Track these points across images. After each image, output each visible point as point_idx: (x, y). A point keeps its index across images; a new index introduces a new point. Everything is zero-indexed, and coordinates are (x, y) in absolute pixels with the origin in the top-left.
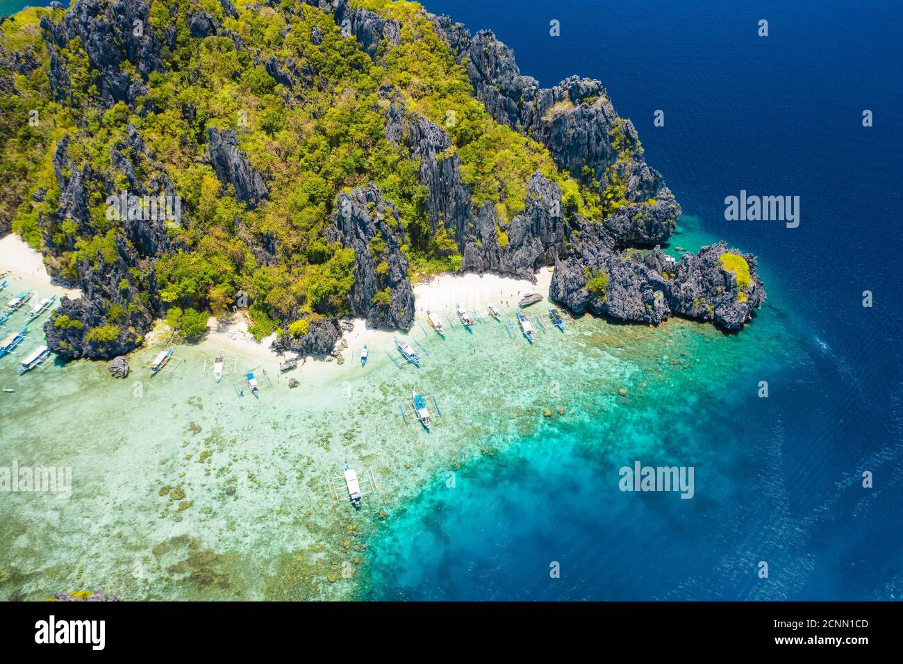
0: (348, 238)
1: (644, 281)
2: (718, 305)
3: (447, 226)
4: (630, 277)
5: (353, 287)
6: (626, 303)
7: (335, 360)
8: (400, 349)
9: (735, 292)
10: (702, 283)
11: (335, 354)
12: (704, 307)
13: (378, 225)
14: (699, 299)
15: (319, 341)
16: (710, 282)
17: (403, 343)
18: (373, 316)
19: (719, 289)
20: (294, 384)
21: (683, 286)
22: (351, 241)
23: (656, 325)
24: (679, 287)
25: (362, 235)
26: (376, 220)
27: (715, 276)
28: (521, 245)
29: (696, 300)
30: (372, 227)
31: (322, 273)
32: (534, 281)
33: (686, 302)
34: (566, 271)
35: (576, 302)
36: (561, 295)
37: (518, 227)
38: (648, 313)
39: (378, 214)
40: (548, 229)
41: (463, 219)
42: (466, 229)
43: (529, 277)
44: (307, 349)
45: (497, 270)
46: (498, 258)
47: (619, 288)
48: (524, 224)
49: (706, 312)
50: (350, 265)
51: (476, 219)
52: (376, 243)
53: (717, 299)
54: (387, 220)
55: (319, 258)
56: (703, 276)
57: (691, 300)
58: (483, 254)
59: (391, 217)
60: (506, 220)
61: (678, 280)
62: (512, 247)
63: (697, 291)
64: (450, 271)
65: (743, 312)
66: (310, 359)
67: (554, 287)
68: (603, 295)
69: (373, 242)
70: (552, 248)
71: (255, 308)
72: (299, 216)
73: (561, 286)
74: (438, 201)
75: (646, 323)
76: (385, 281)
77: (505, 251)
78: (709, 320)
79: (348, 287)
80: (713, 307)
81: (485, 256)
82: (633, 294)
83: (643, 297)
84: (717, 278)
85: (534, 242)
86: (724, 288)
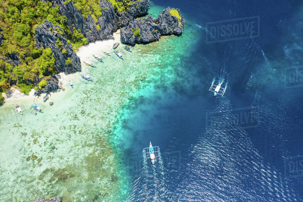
0: (46, 44)
1: (151, 27)
2: (174, 28)
3: (77, 29)
4: (146, 27)
5: (55, 62)
6: (147, 36)
7: (61, 90)
8: (83, 77)
9: (178, 22)
10: (167, 23)
11: (60, 88)
12: (170, 30)
13: (56, 35)
14: (168, 28)
15: (53, 86)
16: (170, 21)
17: (83, 75)
18: (67, 70)
19: (173, 23)
20: (52, 104)
21: (162, 25)
22: (47, 45)
23: (158, 40)
24: (161, 26)
25: (52, 41)
26: (55, 34)
27: (170, 19)
28: (105, 27)
29: (167, 28)
30: (54, 37)
31: (41, 61)
32: (113, 39)
33: (164, 30)
34: (125, 32)
35: (132, 41)
36: (126, 40)
37: (102, 21)
38: (155, 37)
39: (55, 31)
40: (112, 19)
41: (82, 24)
42: (84, 28)
43: (112, 38)
44: (49, 90)
45: (99, 39)
47: (144, 32)
48: (104, 20)
49: (171, 31)
50: (51, 54)
51: (87, 23)
52: (58, 43)
53: (173, 26)
54: (59, 33)
55: (36, 56)
56: (167, 20)
57: (166, 29)
58: (93, 35)
59: (60, 31)
60: (96, 20)
61: (160, 24)
62: (102, 29)
63: (166, 25)
64: (84, 45)
65: (182, 28)
66: (51, 93)
67: (122, 39)
68: (139, 36)
69: (57, 43)
70: (115, 25)
71: (19, 83)
72: (21, 41)
73: (125, 37)
74: (70, 20)
75: (155, 41)
76: (67, 56)
77: (100, 31)
78: (172, 34)
79: (54, 63)
80: (172, 29)
81: (94, 35)
82: (149, 32)
83: (152, 32)
84: (171, 19)
85: (109, 25)
86: (174, 22)
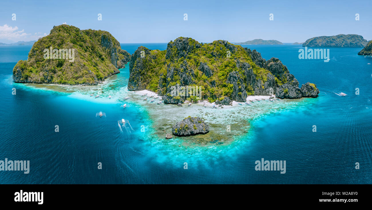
2: (311, 93)
3: (250, 84)
6: (293, 94)
7: (230, 105)
9: (314, 90)
13: (239, 78)
15: (227, 100)
18: (238, 100)
19: (311, 90)
21: (303, 90)
22: (232, 82)
23: (300, 98)
25: (235, 80)
28: (267, 88)
29: (307, 93)
31: (226, 89)
32: (271, 96)
33: (305, 94)
34: (279, 90)
35: (282, 96)
36: (278, 95)
37: (266, 84)
38: (298, 96)
39: (239, 76)
41: (254, 83)
42: (255, 85)
44: (224, 103)
45: (262, 94)
46: (262, 91)
47: (291, 91)
49: (309, 95)
50: (232, 87)
51: (257, 83)
52: (238, 82)
55: (225, 86)
56: (307, 88)
59: (241, 77)
60: (263, 83)
63: (306, 91)
64: (252, 95)
65: (316, 93)
67: (276, 94)
68: (287, 93)
71: (209, 97)
72: (221, 77)
73: (278, 93)
75: (297, 98)
76: (240, 90)
77: (264, 90)
78: (310, 97)
79: (232, 92)
81: (260, 91)
82: (294, 92)
83: (296, 92)
84: (310, 88)
